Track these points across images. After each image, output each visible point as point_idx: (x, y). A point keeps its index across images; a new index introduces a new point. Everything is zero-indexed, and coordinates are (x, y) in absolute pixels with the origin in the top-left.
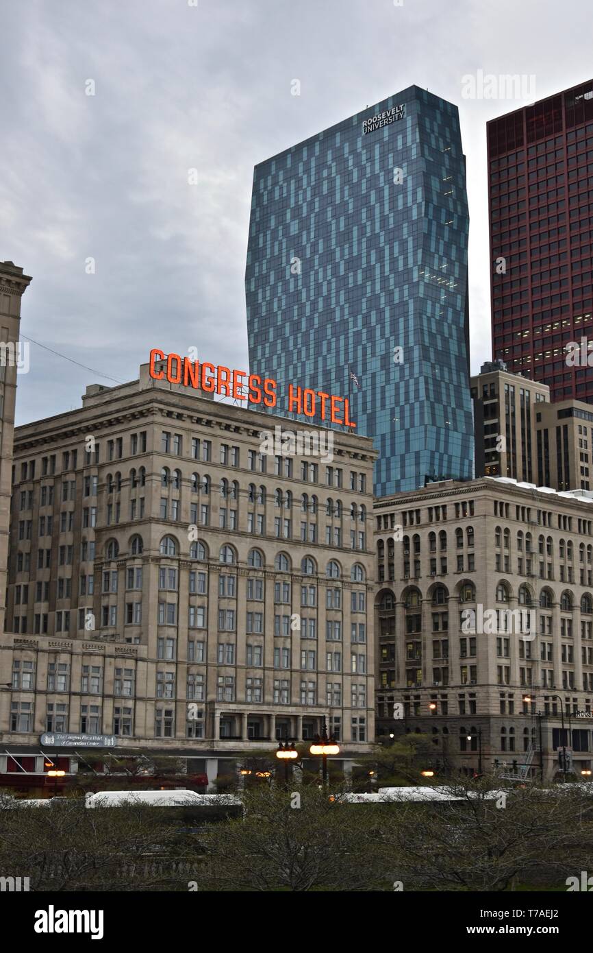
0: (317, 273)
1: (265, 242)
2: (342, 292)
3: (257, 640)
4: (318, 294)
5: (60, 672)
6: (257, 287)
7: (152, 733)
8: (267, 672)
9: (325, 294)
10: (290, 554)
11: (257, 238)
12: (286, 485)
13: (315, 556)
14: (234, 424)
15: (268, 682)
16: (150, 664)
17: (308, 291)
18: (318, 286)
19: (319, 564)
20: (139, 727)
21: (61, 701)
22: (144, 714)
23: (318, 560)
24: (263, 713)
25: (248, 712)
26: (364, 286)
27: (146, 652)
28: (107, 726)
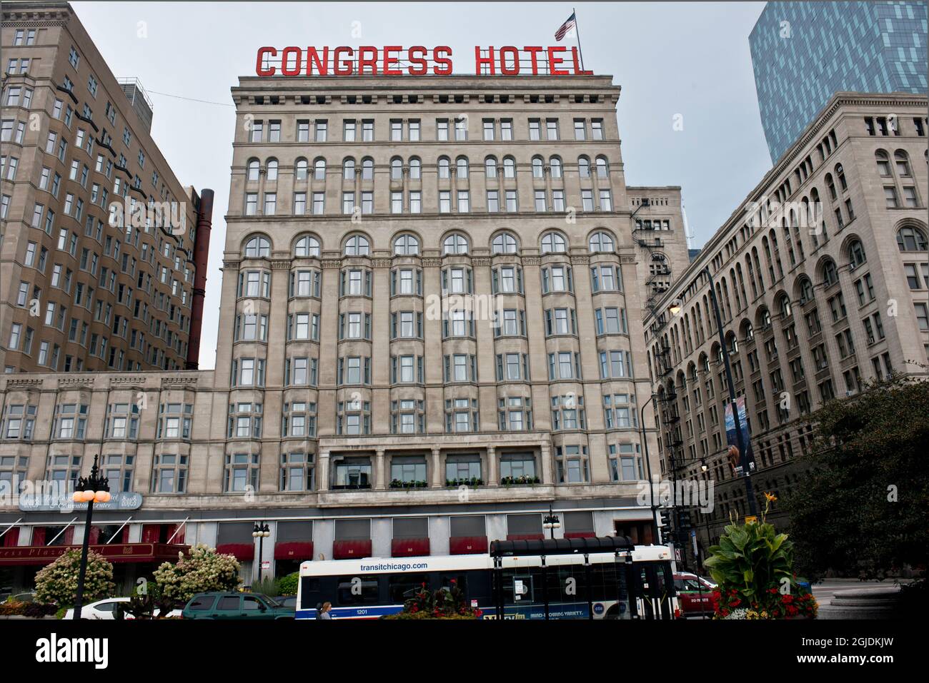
0: (805, 84)
1: (767, 87)
2: (826, 87)
3: (403, 348)
4: (810, 100)
5: (64, 415)
6: (770, 124)
7: (217, 488)
8: (429, 391)
9: (814, 96)
10: (469, 231)
11: (762, 87)
12: (457, 150)
13: (513, 228)
14: (359, 94)
15: (433, 406)
16: (216, 395)
17: (803, 103)
18: (808, 93)
19: (523, 238)
20: (194, 480)
21: (62, 451)
22: (204, 462)
23: (520, 234)
24: (413, 447)
25: (384, 449)
26: (840, 70)
27: (211, 380)
28: (141, 482)
